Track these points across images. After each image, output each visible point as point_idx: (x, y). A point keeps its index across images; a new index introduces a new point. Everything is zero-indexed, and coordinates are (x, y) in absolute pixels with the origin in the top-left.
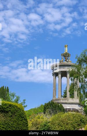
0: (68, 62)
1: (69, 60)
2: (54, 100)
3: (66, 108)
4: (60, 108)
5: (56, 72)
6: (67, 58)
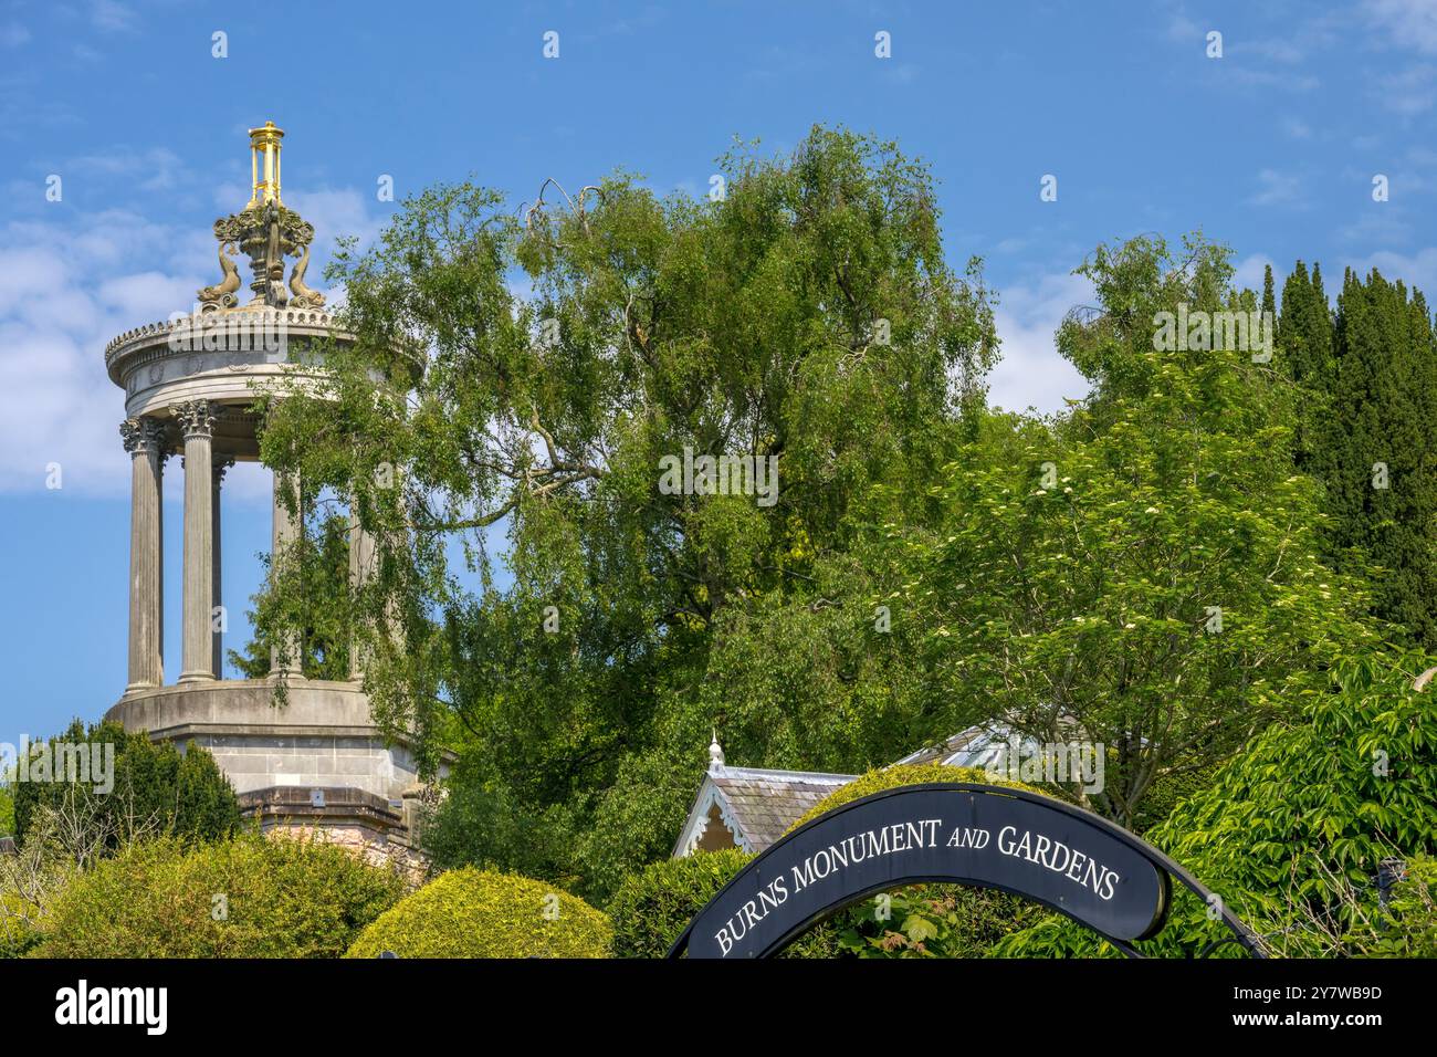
0: (282, 303)
1: (295, 281)
2: (142, 708)
3: (268, 786)
4: (191, 794)
5: (164, 415)
6: (270, 264)
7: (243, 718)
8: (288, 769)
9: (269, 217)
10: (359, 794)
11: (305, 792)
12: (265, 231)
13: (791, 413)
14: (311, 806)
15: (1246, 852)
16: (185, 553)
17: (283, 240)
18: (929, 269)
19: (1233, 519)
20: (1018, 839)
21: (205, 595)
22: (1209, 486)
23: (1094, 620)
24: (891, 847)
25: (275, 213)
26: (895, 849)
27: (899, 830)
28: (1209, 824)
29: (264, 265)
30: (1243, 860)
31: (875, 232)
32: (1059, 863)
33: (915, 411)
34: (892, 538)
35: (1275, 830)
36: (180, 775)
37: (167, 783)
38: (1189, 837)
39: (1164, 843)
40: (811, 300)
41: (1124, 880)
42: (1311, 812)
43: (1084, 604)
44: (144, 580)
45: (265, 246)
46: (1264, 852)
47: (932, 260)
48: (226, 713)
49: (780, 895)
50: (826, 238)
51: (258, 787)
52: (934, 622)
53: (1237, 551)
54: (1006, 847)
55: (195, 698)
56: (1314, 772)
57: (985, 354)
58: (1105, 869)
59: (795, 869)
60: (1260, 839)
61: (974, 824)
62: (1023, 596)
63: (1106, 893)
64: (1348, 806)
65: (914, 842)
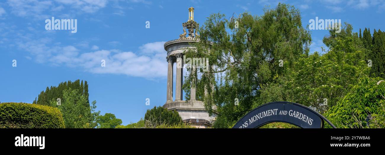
0: (193, 37)
1: (196, 33)
2: (169, 105)
3: (189, 118)
4: (175, 119)
5: (173, 55)
6: (192, 30)
7: (185, 107)
8: (193, 116)
9: (191, 23)
10: (205, 120)
11: (195, 120)
12: (191, 25)
13: (275, 52)
14: (196, 122)
15: (342, 117)
16: (176, 79)
17: (194, 26)
18: (300, 28)
19: (351, 67)
20: (293, 113)
21: (179, 86)
22: (347, 62)
23: (326, 86)
24: (268, 115)
25: (192, 22)
26: (269, 115)
27: (270, 111)
28: (336, 112)
29: (190, 31)
30: (341, 119)
31: (290, 21)
32: (301, 118)
33: (297, 52)
34: (289, 71)
35: (348, 113)
36: (173, 116)
37: (170, 117)
38: (331, 114)
39: (326, 116)
40: (279, 33)
41: (314, 121)
42: (355, 109)
43: (324, 84)
44: (170, 83)
45: (191, 27)
46: (345, 117)
47: (300, 26)
48: (183, 106)
49: (247, 125)
50: (281, 22)
51: (188, 119)
52: (297, 86)
53: (352, 73)
54: (291, 114)
55: (178, 103)
56: (356, 101)
57: (309, 43)
58: (310, 119)
59: (250, 120)
60: (344, 114)
61: (284, 110)
62: (313, 82)
63: (310, 123)
64: (363, 107)
65: (272, 114)
